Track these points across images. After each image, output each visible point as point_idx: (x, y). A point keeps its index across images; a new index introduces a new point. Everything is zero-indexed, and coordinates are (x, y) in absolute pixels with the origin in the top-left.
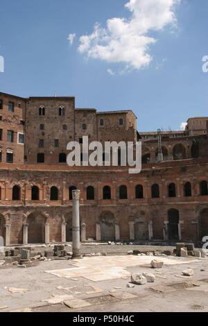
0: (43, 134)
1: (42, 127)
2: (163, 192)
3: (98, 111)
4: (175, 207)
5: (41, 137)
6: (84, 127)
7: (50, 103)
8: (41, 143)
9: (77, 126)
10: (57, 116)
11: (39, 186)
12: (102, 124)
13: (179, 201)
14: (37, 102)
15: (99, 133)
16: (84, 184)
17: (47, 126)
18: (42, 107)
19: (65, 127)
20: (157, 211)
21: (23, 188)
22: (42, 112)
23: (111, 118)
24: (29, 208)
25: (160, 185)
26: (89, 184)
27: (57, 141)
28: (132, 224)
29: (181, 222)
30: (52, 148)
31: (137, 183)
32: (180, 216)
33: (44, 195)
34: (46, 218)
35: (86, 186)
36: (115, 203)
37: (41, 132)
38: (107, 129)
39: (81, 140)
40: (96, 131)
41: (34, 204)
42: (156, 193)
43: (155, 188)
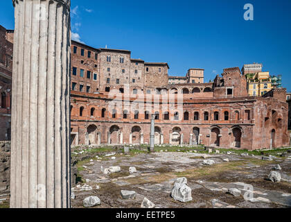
0: (109, 74)
1: (109, 70)
2: (191, 117)
3: (146, 62)
4: (197, 126)
5: (108, 77)
6: (136, 72)
7: (115, 54)
8: (108, 80)
9: (132, 71)
10: (119, 63)
12: (147, 71)
13: (200, 123)
14: (106, 53)
15: (145, 76)
17: (112, 69)
18: (109, 56)
19: (123, 71)
20: (187, 128)
22: (109, 59)
23: (153, 67)
25: (190, 113)
27: (118, 80)
29: (200, 135)
30: (115, 84)
32: (200, 131)
36: (162, 122)
37: (108, 73)
38: (151, 74)
39: (134, 81)
40: (143, 75)
41: (114, 120)
42: (186, 117)
43: (186, 114)
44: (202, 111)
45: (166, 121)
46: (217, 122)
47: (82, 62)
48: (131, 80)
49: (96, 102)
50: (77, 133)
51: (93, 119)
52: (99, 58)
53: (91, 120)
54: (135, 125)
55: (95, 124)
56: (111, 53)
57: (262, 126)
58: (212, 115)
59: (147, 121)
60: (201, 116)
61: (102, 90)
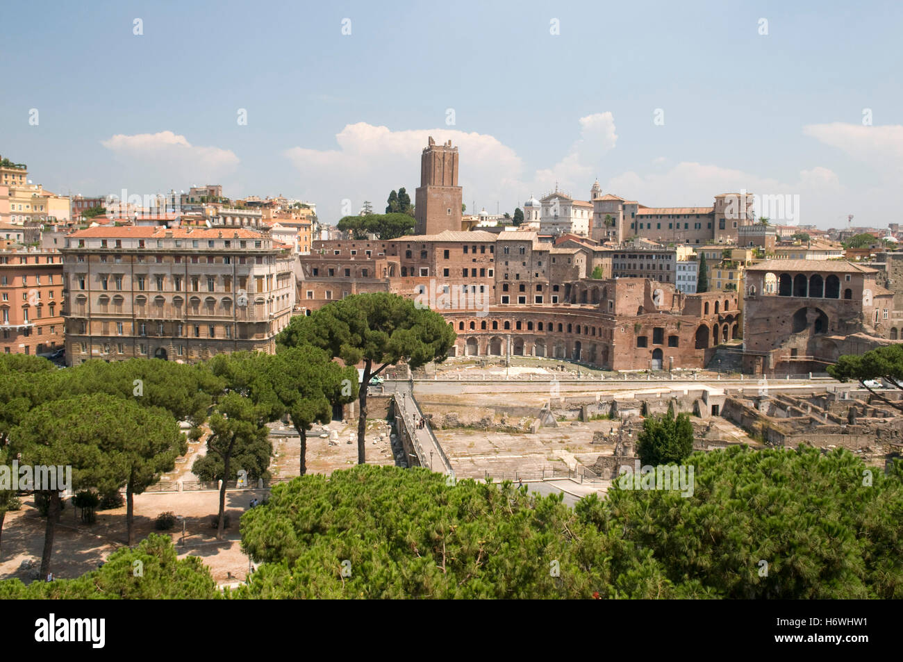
0: (508, 269)
1: (507, 263)
2: (574, 330)
4: (579, 341)
5: (506, 272)
6: (540, 264)
7: (513, 244)
8: (506, 276)
9: (534, 263)
10: (518, 255)
11: (497, 321)
12: (554, 261)
13: (581, 337)
14: (503, 244)
15: (552, 269)
17: (510, 263)
18: (507, 247)
19: (524, 264)
20: (569, 341)
21: (487, 322)
22: (507, 251)
23: (561, 257)
24: (491, 335)
27: (518, 275)
28: (554, 347)
29: (582, 350)
30: (514, 280)
31: (559, 322)
32: (581, 346)
33: (500, 327)
34: (501, 341)
35: (527, 321)
36: (545, 334)
37: (506, 267)
38: (558, 266)
39: (537, 275)
40: (549, 267)
41: (494, 332)
42: (570, 330)
43: (570, 326)
44: (583, 324)
45: (550, 333)
46: (594, 339)
47: (474, 260)
48: (534, 274)
50: (457, 346)
51: (473, 332)
52: (495, 251)
53: (470, 333)
54: (518, 336)
55: (475, 337)
56: (509, 244)
57: (631, 346)
58: (590, 331)
59: (530, 332)
60: (582, 330)
61: (500, 288)
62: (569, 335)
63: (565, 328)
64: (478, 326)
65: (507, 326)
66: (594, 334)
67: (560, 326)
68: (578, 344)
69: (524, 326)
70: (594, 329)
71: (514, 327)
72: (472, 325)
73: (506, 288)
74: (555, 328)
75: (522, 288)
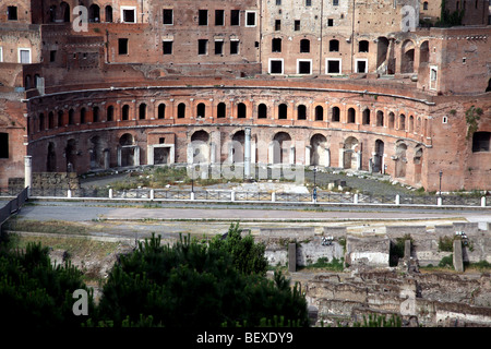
0: (280, 12)
2: (373, 119)
4: (381, 138)
5: (278, 17)
6: (335, 2)
8: (278, 24)
9: (326, 0)
11: (247, 104)
13: (384, 131)
15: (357, 11)
16: (295, 102)
17: (286, 1)
20: (366, 140)
24: (234, 127)
25: (371, 111)
26: (301, 103)
27: (297, 22)
28: (341, 151)
29: (385, 155)
30: (290, 32)
31: (349, 106)
32: (385, 149)
35: (297, 105)
36: (326, 126)
37: (277, 8)
39: (330, 23)
41: (240, 122)
42: (367, 120)
43: (367, 112)
44: (387, 110)
45: (335, 125)
48: (325, 22)
49: (206, 93)
50: (172, 145)
51: (201, 122)
53: (197, 124)
54: (280, 130)
55: (205, 129)
57: (460, 148)
58: (398, 120)
59: (302, 123)
60: (386, 120)
61: (266, 46)
62: (365, 128)
63: (359, 117)
64: (211, 112)
65: (262, 112)
66: (403, 126)
67: (352, 112)
68: (380, 143)
69: (292, 113)
70: (403, 116)
71: (273, 113)
72: (201, 110)
73: (276, 45)
74: (344, 115)
75: (305, 46)
